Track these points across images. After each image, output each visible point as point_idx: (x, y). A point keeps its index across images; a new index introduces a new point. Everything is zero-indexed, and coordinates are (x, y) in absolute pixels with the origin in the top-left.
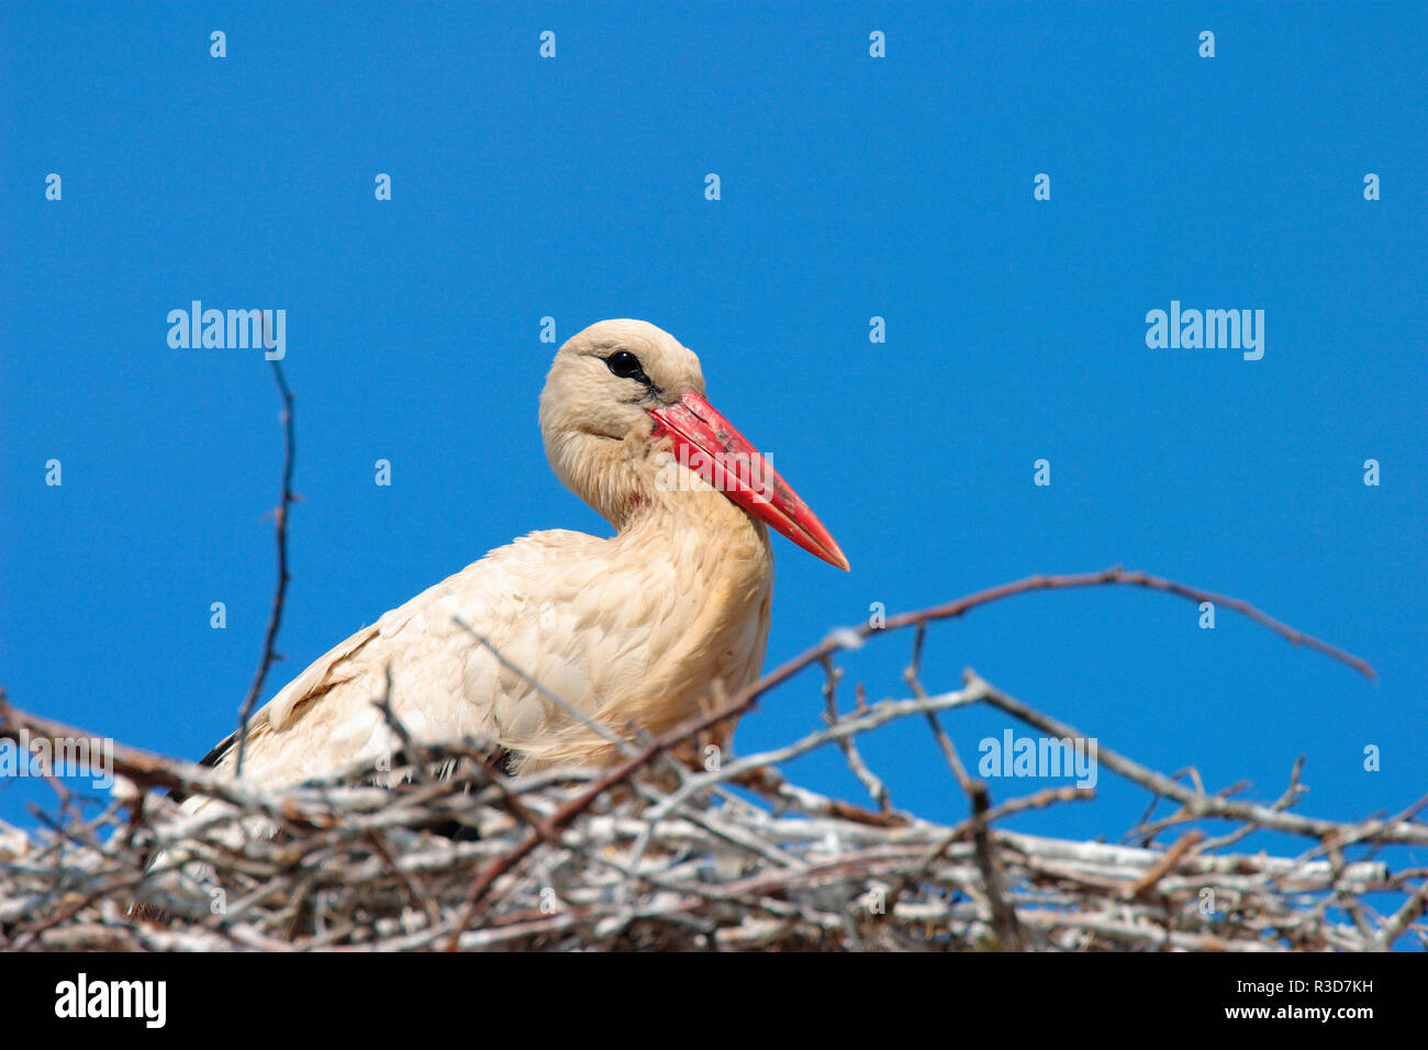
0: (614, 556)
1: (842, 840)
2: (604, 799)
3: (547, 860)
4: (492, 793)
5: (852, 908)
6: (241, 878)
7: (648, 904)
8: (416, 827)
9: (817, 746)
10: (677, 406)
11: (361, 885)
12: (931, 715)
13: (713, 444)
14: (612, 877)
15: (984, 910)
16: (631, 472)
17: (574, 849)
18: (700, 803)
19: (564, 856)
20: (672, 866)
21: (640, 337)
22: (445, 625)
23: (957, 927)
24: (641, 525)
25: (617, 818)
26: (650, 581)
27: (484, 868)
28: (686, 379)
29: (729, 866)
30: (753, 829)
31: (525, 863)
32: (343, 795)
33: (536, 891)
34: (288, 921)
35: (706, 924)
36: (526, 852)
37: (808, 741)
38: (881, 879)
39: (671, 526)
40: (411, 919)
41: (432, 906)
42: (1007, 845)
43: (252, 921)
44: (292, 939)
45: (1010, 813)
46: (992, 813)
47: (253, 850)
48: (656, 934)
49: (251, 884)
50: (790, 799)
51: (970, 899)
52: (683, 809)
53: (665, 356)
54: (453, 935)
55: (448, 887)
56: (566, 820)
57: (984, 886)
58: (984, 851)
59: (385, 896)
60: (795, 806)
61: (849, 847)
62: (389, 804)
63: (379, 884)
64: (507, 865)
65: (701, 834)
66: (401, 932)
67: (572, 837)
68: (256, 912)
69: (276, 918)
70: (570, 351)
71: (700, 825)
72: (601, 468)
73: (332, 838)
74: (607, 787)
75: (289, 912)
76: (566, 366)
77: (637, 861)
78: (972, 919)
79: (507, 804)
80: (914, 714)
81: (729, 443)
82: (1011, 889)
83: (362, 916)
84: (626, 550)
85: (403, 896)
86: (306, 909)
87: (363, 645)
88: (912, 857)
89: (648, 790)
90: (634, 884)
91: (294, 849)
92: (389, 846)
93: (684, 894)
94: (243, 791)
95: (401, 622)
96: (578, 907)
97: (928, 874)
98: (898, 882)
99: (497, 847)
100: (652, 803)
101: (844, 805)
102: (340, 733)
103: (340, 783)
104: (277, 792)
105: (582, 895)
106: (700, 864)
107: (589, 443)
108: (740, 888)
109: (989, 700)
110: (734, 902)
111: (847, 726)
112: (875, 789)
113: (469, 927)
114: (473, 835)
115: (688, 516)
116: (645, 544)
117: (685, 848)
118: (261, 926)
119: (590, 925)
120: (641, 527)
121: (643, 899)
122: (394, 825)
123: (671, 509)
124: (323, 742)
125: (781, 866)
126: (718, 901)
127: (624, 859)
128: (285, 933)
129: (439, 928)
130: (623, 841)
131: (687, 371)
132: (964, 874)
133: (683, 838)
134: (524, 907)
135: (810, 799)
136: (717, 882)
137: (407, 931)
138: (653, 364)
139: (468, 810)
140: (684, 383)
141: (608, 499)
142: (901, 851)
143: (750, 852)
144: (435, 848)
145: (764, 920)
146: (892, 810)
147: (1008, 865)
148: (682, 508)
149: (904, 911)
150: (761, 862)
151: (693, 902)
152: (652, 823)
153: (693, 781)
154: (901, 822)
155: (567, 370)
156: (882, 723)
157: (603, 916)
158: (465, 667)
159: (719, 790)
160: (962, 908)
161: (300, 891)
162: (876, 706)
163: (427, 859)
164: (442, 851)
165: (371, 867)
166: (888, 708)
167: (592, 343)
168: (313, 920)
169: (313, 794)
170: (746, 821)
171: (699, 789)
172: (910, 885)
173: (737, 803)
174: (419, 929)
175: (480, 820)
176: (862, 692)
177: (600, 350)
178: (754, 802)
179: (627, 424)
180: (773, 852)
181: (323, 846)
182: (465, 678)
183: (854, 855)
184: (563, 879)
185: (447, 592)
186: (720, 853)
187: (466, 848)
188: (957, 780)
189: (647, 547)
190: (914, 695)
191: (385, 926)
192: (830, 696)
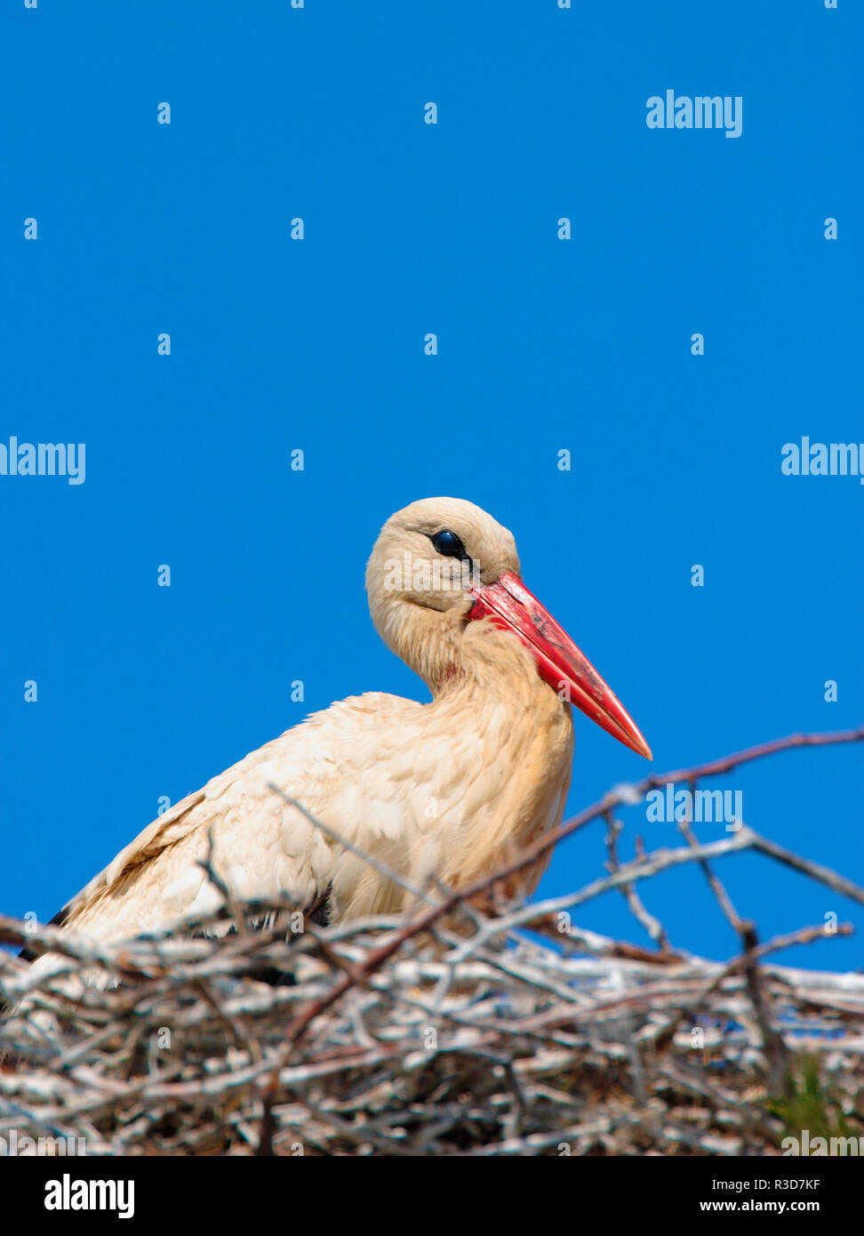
0: (425, 723)
1: (627, 977)
2: (409, 945)
3: (358, 1002)
4: (307, 942)
5: (637, 1038)
6: (79, 1025)
7: (451, 1039)
8: (238, 975)
9: (602, 893)
10: (496, 586)
11: (189, 1028)
12: (704, 863)
13: (527, 626)
14: (417, 1016)
15: (754, 1037)
16: (450, 643)
17: (384, 992)
18: (496, 947)
19: (373, 998)
20: (473, 1004)
21: (463, 519)
22: (261, 789)
23: (731, 1054)
24: (454, 694)
25: (421, 961)
26: (460, 748)
27: (301, 1011)
28: (504, 561)
29: (523, 1004)
30: (545, 970)
31: (337, 1005)
32: (172, 948)
33: (349, 1030)
34: (124, 1063)
35: (504, 1056)
36: (339, 995)
37: (593, 889)
38: (662, 1011)
39: (481, 700)
40: (236, 1058)
41: (254, 1046)
42: (775, 979)
43: (91, 1064)
44: (127, 1079)
45: (777, 949)
46: (760, 950)
47: (91, 999)
48: (459, 1067)
49: (89, 1030)
50: (577, 941)
51: (741, 1028)
52: (481, 953)
53: (486, 538)
54: (274, 1072)
55: (267, 1028)
56: (376, 965)
57: (756, 1017)
58: (754, 985)
59: (210, 1039)
60: (582, 948)
61: (633, 984)
62: (214, 954)
63: (205, 1027)
64: (322, 1007)
65: (497, 975)
66: (227, 1070)
67: (380, 980)
68: (96, 1055)
69: (113, 1060)
70: (397, 525)
71: (496, 967)
72: (423, 637)
73: (162, 986)
74: (412, 934)
75: (124, 1055)
76: (393, 538)
77: (439, 1001)
78: (744, 1046)
79: (320, 952)
80: (688, 862)
81: (543, 626)
82: (779, 1018)
83: (192, 1057)
84: (438, 718)
85: (228, 1038)
86: (140, 1051)
87: (190, 809)
88: (690, 992)
89: (447, 936)
90: (439, 1022)
91: (128, 998)
92: (214, 993)
93: (483, 1030)
94: (81, 946)
95: (224, 786)
96: (388, 1044)
97: (703, 1007)
98: (676, 1014)
99: (313, 992)
100: (452, 947)
101: (627, 946)
102: (170, 891)
103: (169, 936)
104: (112, 946)
105: (391, 1033)
106: (497, 1002)
107: (413, 613)
108: (534, 1023)
109: (756, 848)
110: (529, 1036)
111: (627, 874)
112: (655, 929)
113: (288, 1064)
114: (290, 981)
115: (498, 691)
116: (455, 714)
117: (483, 989)
118: (99, 1067)
119: (398, 1060)
120: (452, 698)
121: (446, 1036)
122: (218, 974)
123: (482, 683)
124: (156, 899)
125: (570, 1002)
126: (514, 1035)
127: (427, 999)
128: (121, 1075)
129: (261, 1066)
130: (427, 983)
131: (505, 553)
132: (737, 1006)
133: (482, 979)
134: (338, 1045)
135: (595, 941)
136: (513, 1017)
137: (233, 1068)
138: (475, 545)
139: (285, 959)
140: (502, 565)
141: (427, 667)
142: (679, 986)
143: (542, 990)
144: (256, 994)
145: (556, 1051)
146: (669, 949)
147: (776, 997)
148: (493, 684)
149: (682, 1040)
150: (552, 1000)
151: (492, 1037)
152: (453, 966)
153: (489, 928)
154: (676, 960)
155: (395, 543)
156: (660, 871)
157: (410, 1051)
158: (281, 824)
159: (513, 935)
160: (736, 1036)
161: (135, 1036)
162: (654, 855)
163: (249, 1004)
164: (262, 996)
165: (198, 1012)
166: (664, 857)
167: (419, 521)
168: (147, 1061)
169: (145, 947)
170: (535, 962)
171: (495, 934)
172: (689, 1017)
173: (529, 947)
174: (243, 1067)
175: (296, 967)
176: (641, 842)
177: (426, 528)
178: (544, 945)
179: (449, 599)
180: (563, 990)
181: (153, 995)
182: (280, 834)
183: (637, 991)
184: (374, 1018)
185: (266, 758)
186: (515, 992)
187: (284, 993)
188: (728, 920)
189: (458, 716)
190: (687, 844)
191: (212, 1065)
192: (611, 847)
